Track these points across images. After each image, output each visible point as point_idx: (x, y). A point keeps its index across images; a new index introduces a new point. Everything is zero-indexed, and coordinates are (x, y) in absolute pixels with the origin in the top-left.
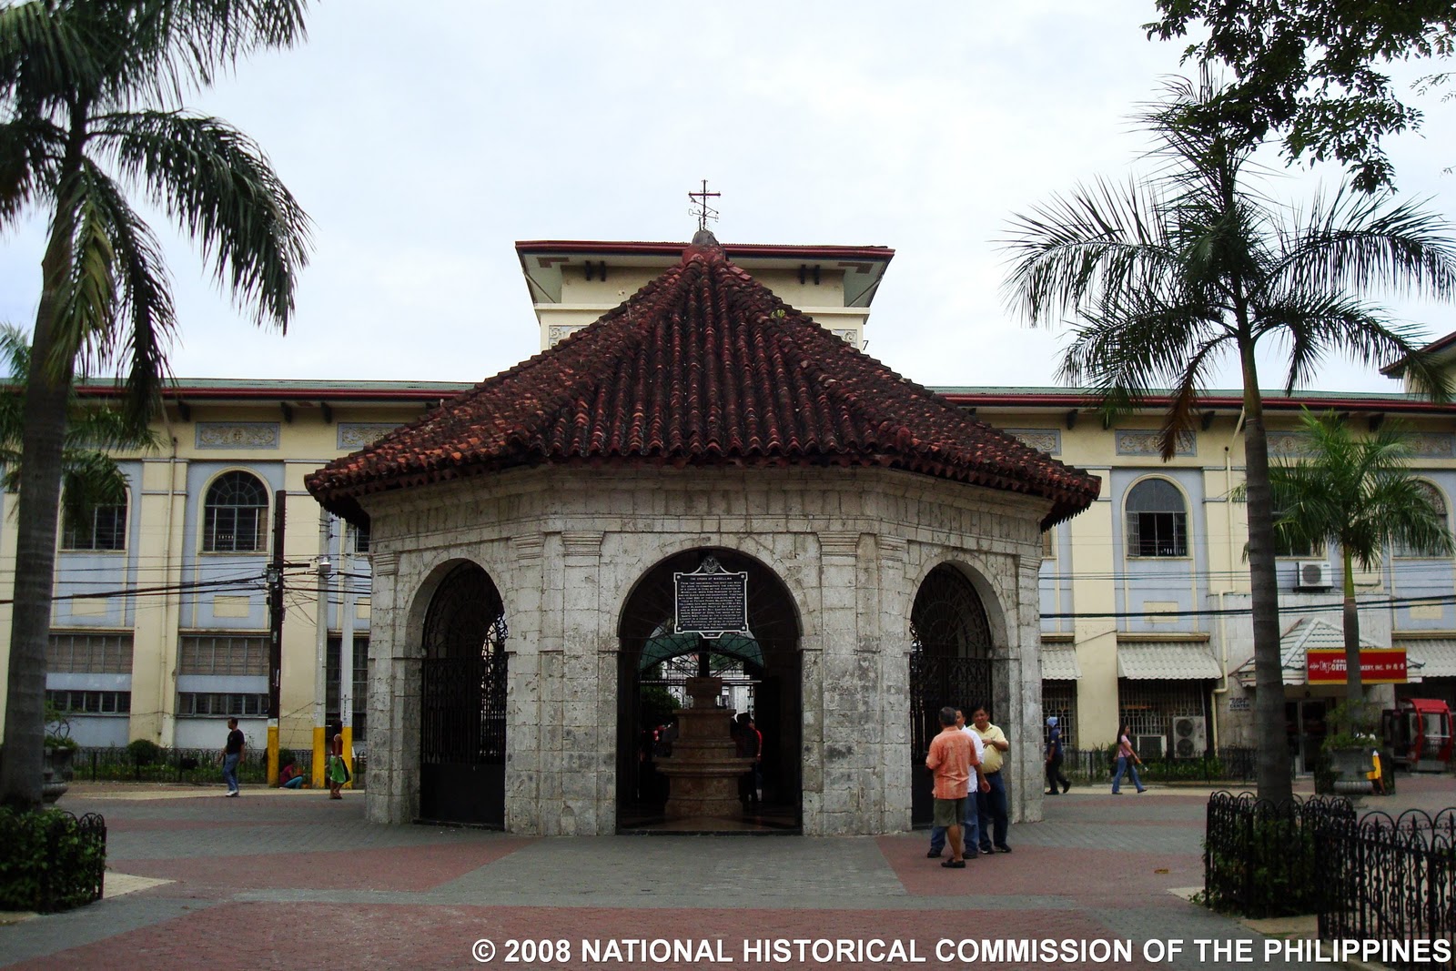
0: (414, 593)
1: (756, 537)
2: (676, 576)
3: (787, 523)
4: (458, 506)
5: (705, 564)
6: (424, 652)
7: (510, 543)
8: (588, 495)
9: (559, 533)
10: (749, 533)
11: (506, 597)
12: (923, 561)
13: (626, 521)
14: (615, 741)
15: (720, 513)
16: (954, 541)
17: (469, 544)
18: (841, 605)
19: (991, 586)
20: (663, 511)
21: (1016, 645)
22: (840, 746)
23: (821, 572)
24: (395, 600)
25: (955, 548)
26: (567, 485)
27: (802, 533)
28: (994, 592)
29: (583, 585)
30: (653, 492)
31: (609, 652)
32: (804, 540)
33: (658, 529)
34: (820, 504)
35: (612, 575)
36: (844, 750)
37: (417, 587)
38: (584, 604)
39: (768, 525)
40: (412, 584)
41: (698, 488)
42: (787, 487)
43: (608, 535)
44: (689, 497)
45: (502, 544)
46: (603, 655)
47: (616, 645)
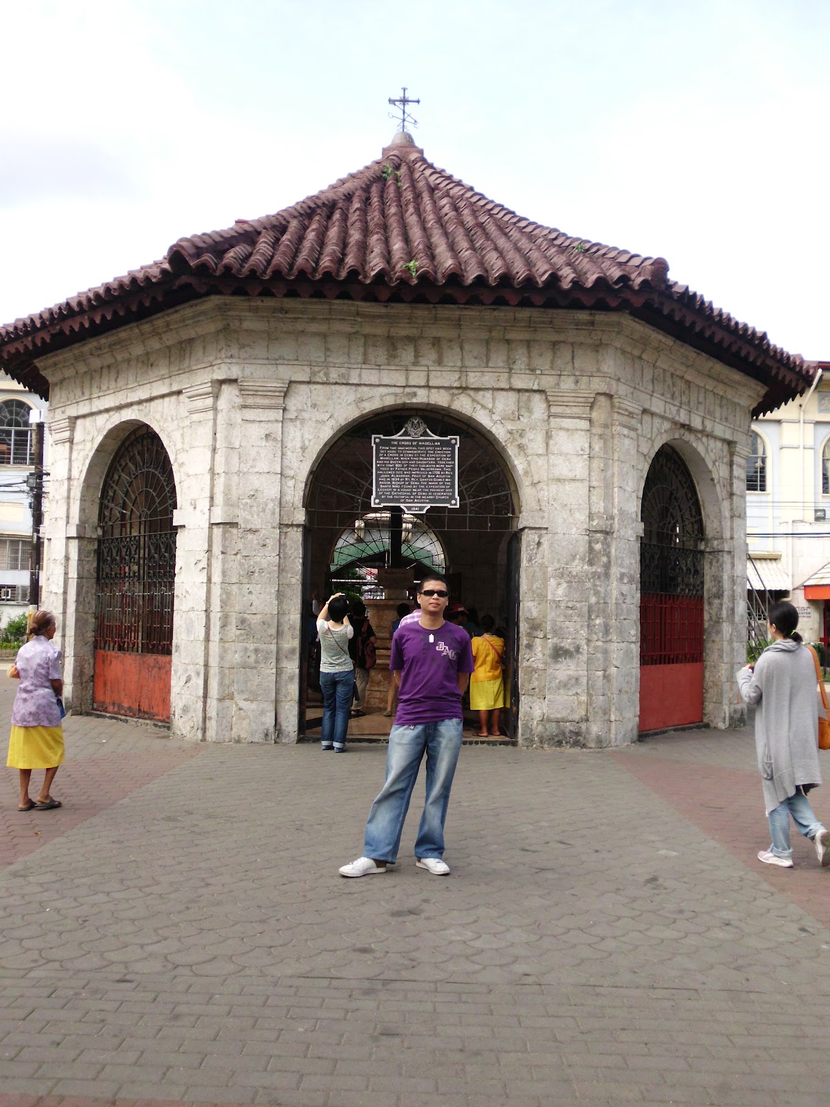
0: (88, 462)
1: (471, 393)
2: (375, 438)
3: (510, 377)
4: (129, 361)
5: (408, 425)
6: (100, 532)
7: (182, 397)
8: (271, 337)
9: (235, 381)
10: (464, 389)
11: (176, 459)
12: (654, 435)
13: (316, 369)
14: (297, 633)
15: (429, 363)
16: (683, 418)
17: (140, 402)
18: (571, 475)
19: (710, 472)
20: (360, 359)
21: (729, 537)
22: (567, 644)
23: (548, 436)
24: (70, 470)
25: (683, 426)
26: (247, 325)
27: (527, 391)
28: (712, 480)
29: (264, 443)
30: (350, 337)
31: (292, 525)
32: (529, 400)
33: (354, 379)
34: (549, 355)
35: (298, 434)
36: (572, 649)
37: (91, 454)
38: (263, 466)
39: (488, 379)
40: (86, 452)
41: (404, 333)
42: (511, 336)
43: (293, 386)
44: (392, 344)
45: (174, 398)
46: (285, 530)
47: (300, 517)
